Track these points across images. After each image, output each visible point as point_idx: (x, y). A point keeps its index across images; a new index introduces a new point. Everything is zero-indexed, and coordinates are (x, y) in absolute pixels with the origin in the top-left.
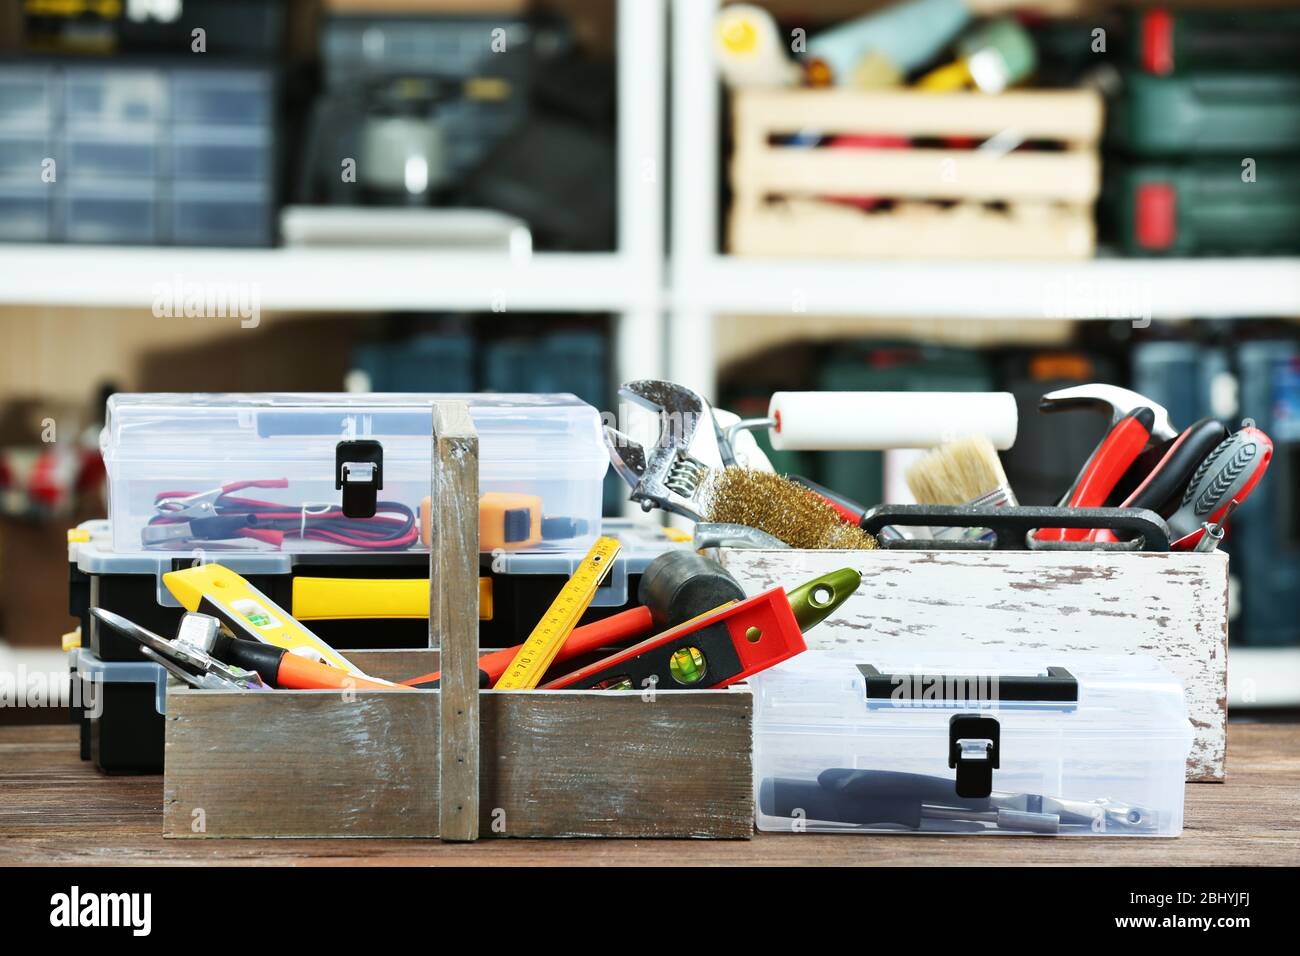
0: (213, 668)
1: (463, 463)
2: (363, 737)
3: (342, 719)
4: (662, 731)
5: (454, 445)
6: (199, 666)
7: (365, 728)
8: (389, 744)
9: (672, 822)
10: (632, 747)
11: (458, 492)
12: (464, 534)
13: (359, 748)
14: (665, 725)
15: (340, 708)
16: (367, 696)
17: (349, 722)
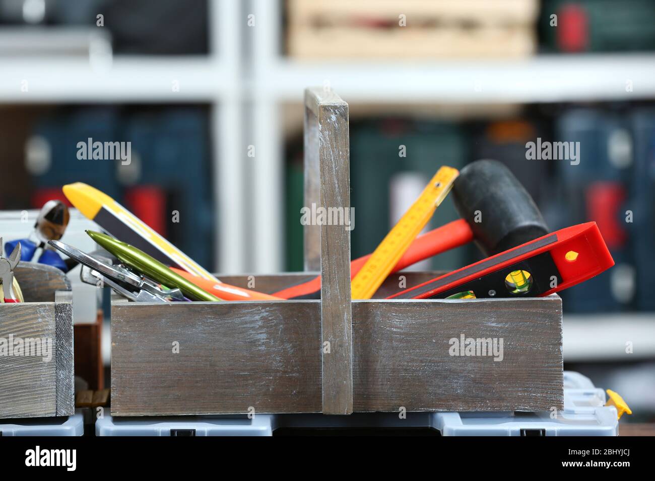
0: (145, 286)
1: (336, 125)
2: (262, 337)
3: (246, 323)
4: (492, 330)
5: (328, 111)
7: (264, 330)
8: (282, 342)
11: (333, 147)
12: (338, 180)
13: (260, 345)
14: (494, 325)
15: (245, 315)
16: (265, 305)
17: (252, 325)
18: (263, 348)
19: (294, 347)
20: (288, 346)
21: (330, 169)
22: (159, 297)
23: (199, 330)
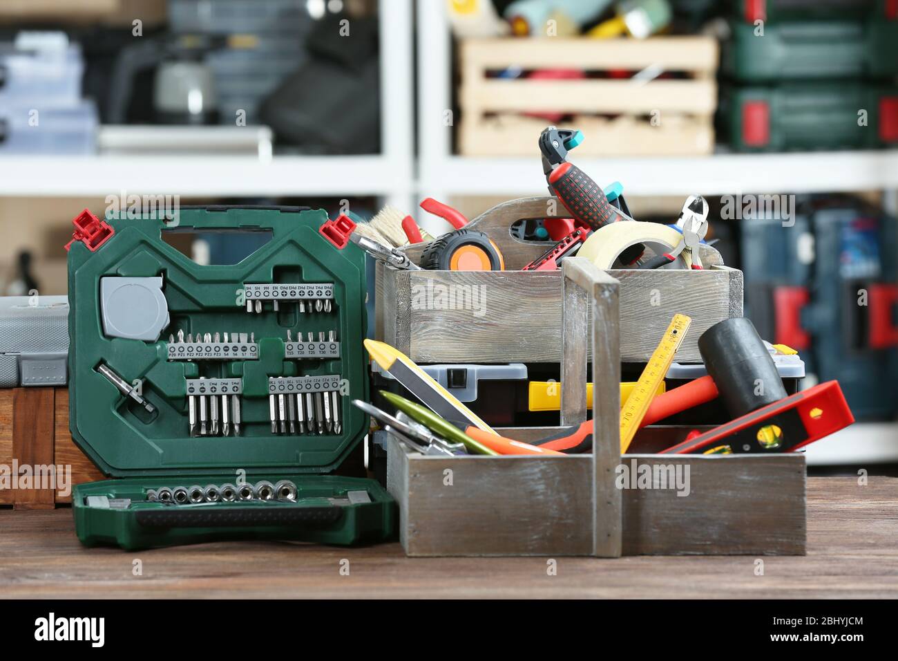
0: (434, 441)
1: (609, 300)
2: (541, 487)
3: (526, 475)
4: (744, 482)
5: (603, 288)
6: (425, 439)
7: (542, 481)
8: (559, 492)
9: (751, 544)
10: (723, 493)
11: (605, 319)
12: (610, 349)
13: (538, 495)
14: (746, 478)
15: (525, 468)
16: (543, 460)
17: (531, 477)
18: (541, 497)
19: (569, 496)
20: (564, 496)
21: (604, 339)
22: (445, 451)
23: (485, 482)
